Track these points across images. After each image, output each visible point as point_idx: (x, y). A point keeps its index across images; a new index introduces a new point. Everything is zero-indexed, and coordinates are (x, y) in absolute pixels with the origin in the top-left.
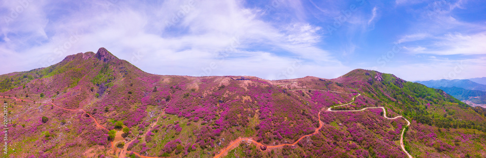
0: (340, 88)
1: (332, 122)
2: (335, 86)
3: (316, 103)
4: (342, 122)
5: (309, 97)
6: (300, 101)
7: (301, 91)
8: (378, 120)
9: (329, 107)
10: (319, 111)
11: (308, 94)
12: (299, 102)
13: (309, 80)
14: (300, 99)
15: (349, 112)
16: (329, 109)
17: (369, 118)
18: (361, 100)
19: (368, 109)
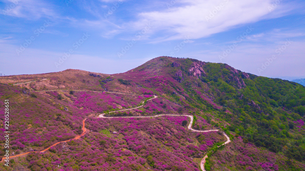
0: (125, 86)
1: (102, 129)
2: (117, 84)
3: (81, 108)
4: (118, 130)
5: (70, 101)
6: (54, 106)
7: (55, 92)
8: (175, 131)
9: (101, 113)
10: (84, 118)
11: (69, 97)
12: (52, 107)
13: (72, 76)
14: (54, 103)
15: (132, 119)
16: (101, 116)
17: (160, 126)
18: (155, 105)
19: (163, 116)
